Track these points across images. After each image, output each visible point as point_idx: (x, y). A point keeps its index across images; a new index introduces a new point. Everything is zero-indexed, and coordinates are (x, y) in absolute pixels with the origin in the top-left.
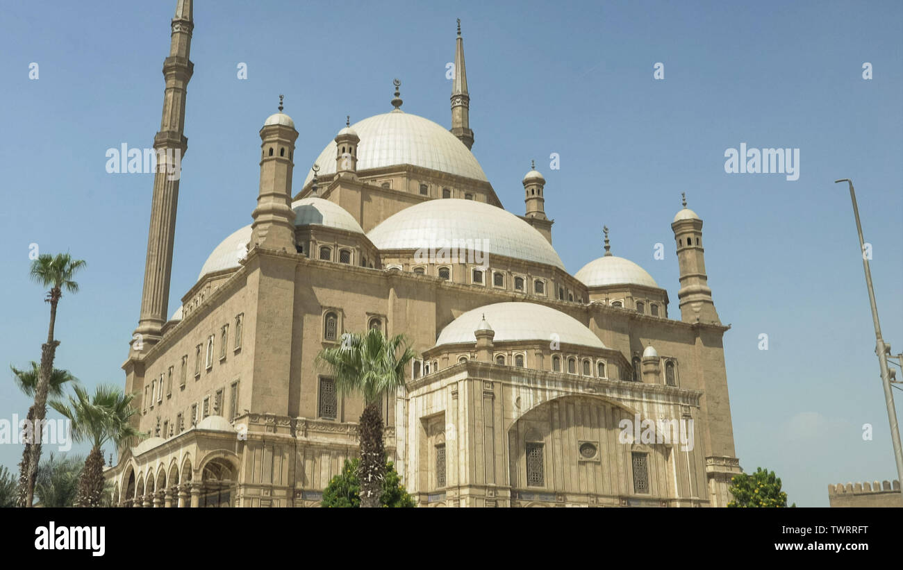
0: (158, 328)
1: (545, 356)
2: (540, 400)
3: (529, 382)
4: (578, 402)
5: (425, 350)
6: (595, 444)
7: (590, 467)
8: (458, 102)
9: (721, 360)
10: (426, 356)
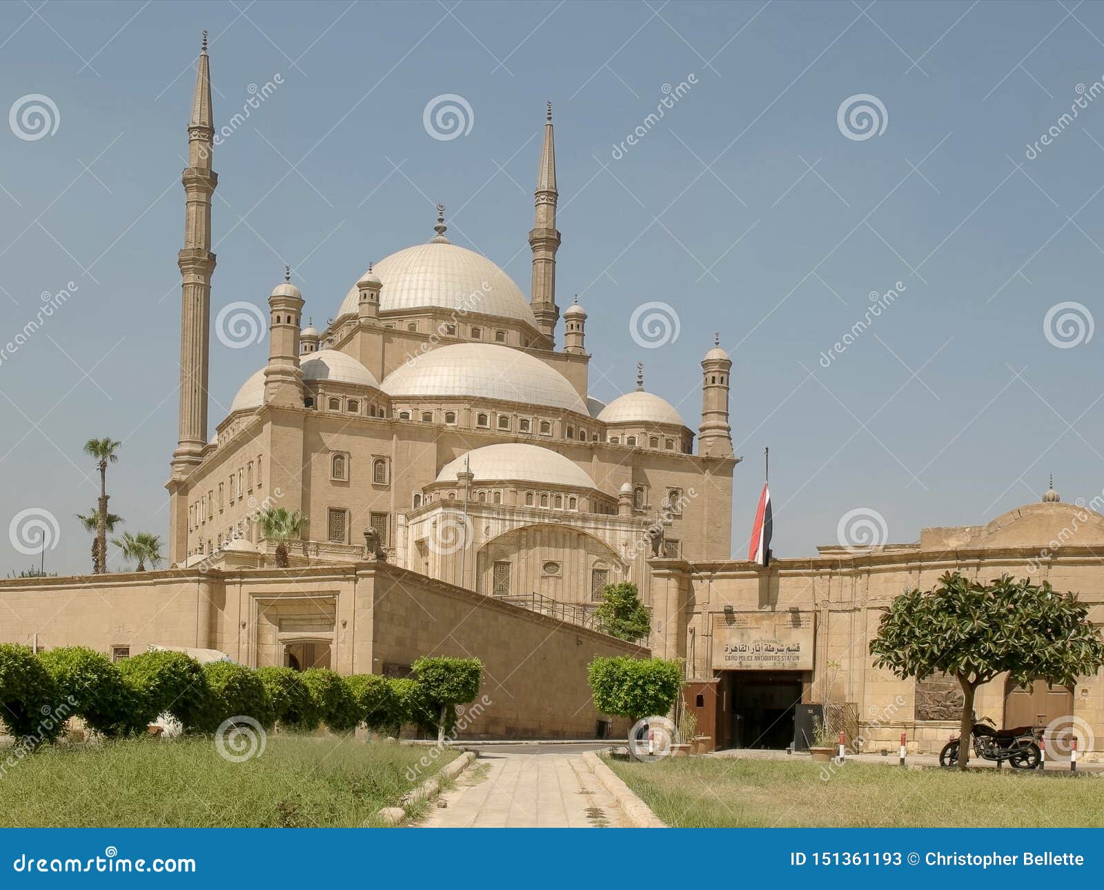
0: (199, 449)
1: (519, 492)
2: (507, 529)
3: (498, 514)
4: (545, 530)
5: (424, 485)
6: (557, 563)
7: (552, 581)
8: (543, 199)
9: (729, 490)
10: (425, 490)
